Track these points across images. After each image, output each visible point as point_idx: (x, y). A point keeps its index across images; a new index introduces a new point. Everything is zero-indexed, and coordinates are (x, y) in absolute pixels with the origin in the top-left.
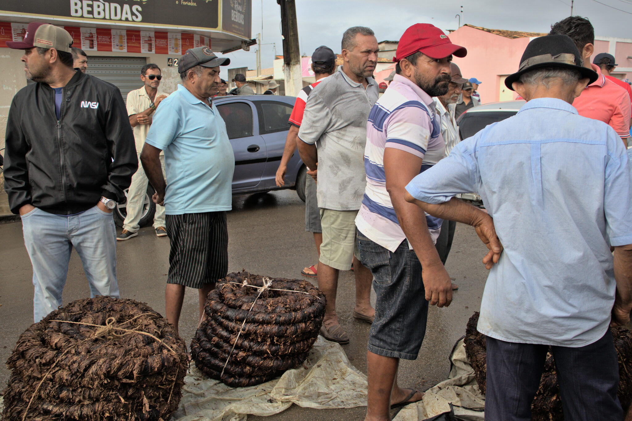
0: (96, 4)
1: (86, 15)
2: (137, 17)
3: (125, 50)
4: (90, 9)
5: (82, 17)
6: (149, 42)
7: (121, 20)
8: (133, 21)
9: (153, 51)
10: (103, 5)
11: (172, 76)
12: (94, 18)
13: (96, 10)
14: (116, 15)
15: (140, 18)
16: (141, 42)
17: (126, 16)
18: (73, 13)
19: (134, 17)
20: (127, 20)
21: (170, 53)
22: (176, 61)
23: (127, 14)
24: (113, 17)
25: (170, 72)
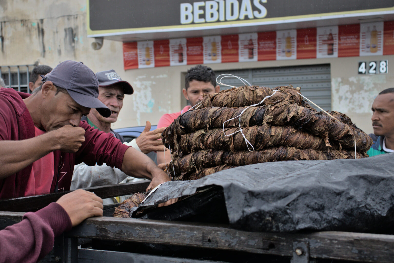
0: (208, 4)
1: (197, 20)
2: (260, 11)
3: (294, 56)
4: (202, 12)
5: (193, 23)
6: (330, 42)
7: (238, 20)
8: (255, 18)
9: (336, 54)
10: (217, 4)
11: (365, 88)
12: (206, 22)
13: (209, 12)
14: (232, 14)
15: (264, 11)
16: (318, 43)
17: (246, 13)
18: (183, 20)
19: (256, 13)
20: (246, 18)
21: (362, 54)
22: (372, 66)
23: (246, 10)
24: (229, 17)
25: (361, 82)
